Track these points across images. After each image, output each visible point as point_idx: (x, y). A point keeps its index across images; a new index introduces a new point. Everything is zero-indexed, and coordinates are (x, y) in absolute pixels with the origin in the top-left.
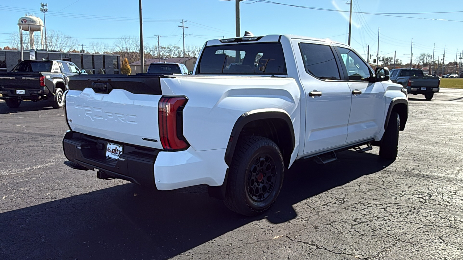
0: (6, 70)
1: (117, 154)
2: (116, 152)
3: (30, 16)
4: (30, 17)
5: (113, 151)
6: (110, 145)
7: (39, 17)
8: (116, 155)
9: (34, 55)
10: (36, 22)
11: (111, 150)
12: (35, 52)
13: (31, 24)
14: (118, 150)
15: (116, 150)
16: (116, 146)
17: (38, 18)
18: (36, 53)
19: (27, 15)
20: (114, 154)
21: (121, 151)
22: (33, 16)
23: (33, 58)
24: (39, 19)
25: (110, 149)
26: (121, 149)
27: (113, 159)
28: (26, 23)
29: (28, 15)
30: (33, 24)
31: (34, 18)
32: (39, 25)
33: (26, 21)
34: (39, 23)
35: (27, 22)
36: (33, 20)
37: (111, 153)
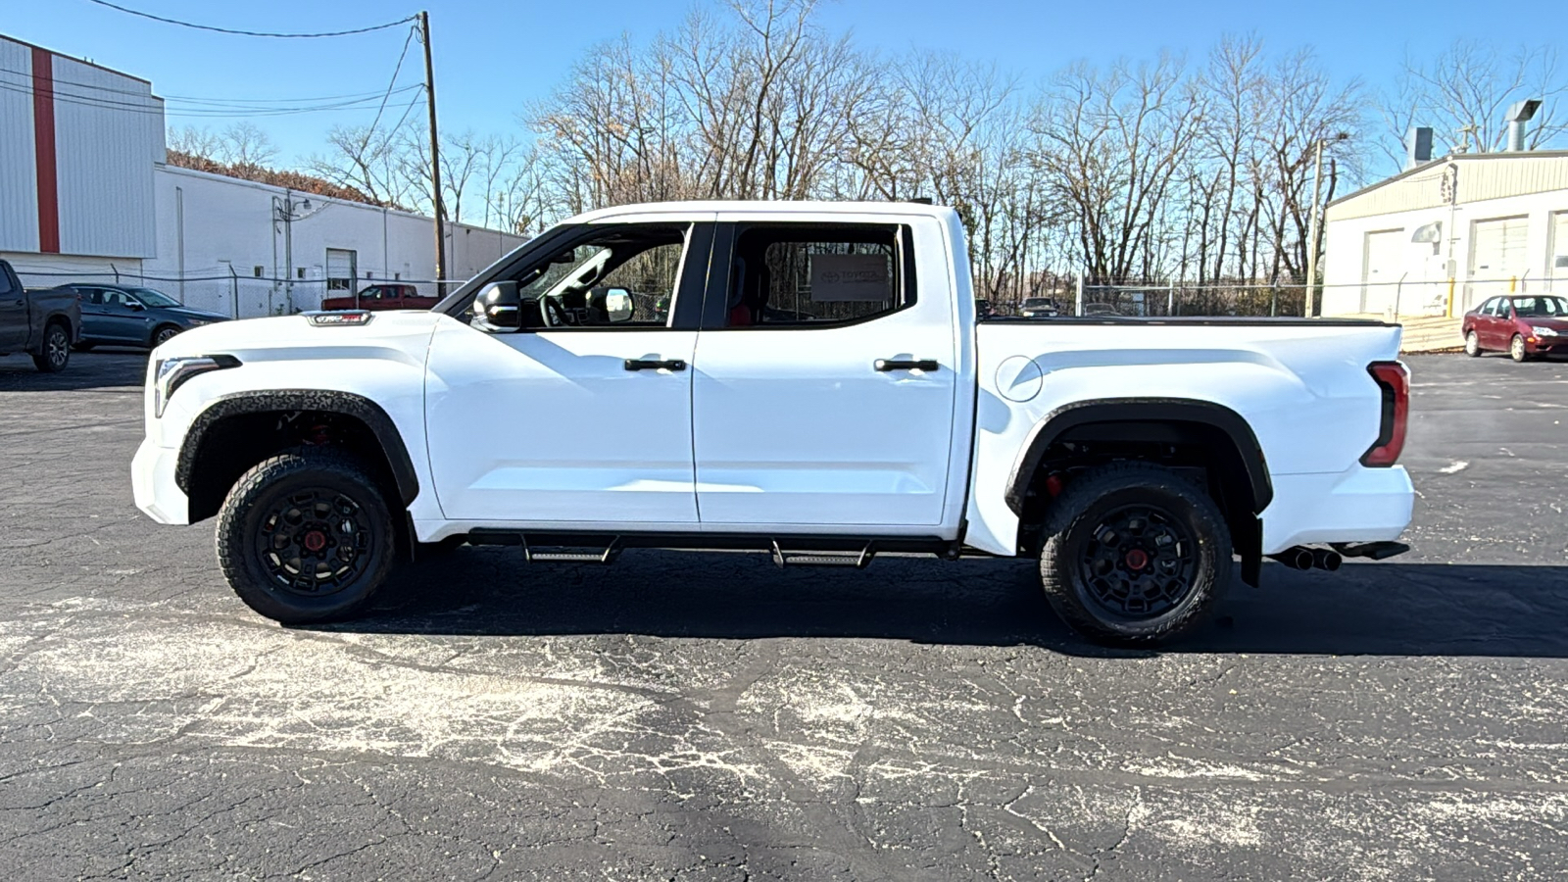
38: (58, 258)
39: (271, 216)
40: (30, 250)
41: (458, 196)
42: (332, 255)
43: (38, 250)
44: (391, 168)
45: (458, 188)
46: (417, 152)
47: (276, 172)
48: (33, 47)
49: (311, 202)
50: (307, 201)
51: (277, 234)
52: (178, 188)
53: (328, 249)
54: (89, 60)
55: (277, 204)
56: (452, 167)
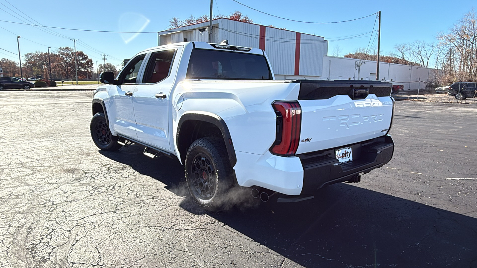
1: (347, 156)
2: (346, 155)
5: (343, 155)
6: (339, 151)
8: (347, 158)
11: (341, 155)
14: (347, 153)
15: (345, 153)
16: (345, 150)
20: (345, 157)
21: (351, 152)
25: (339, 156)
26: (350, 150)
27: (346, 162)
37: (342, 158)
38: (299, 77)
39: (355, 66)
40: (292, 75)
41: (428, 60)
42: (371, 75)
43: (294, 75)
44: (410, 54)
45: (428, 58)
46: (418, 49)
47: (385, 56)
48: (297, 32)
49: (366, 62)
50: (365, 62)
51: (356, 70)
52: (330, 61)
53: (371, 73)
54: (314, 35)
55: (356, 63)
56: (427, 52)
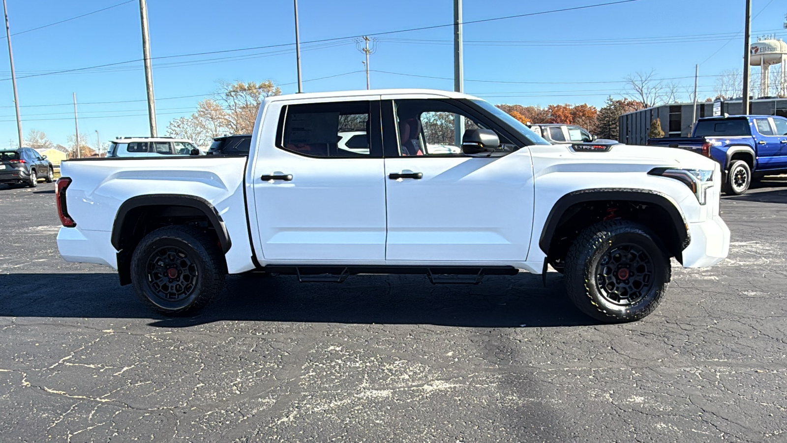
0: (679, 135)
3: (765, 39)
4: (767, 42)
7: (781, 39)
9: (720, 108)
10: (774, 48)
12: (721, 102)
13: (766, 52)
17: (779, 40)
18: (722, 104)
19: (760, 39)
22: (771, 39)
23: (717, 112)
24: (781, 42)
28: (757, 54)
29: (762, 38)
30: (770, 52)
31: (772, 42)
32: (779, 52)
33: (758, 49)
34: (779, 49)
35: (759, 51)
36: (770, 46)
